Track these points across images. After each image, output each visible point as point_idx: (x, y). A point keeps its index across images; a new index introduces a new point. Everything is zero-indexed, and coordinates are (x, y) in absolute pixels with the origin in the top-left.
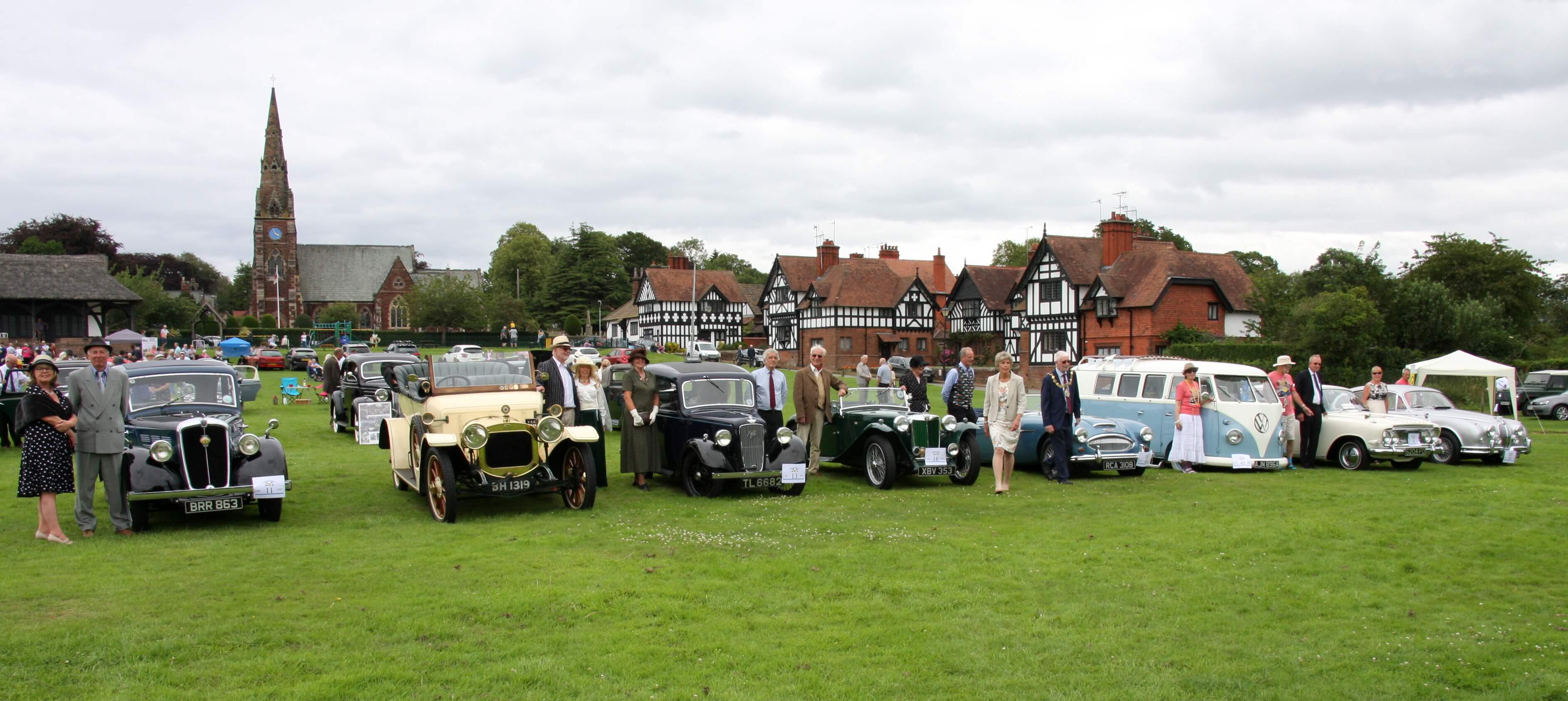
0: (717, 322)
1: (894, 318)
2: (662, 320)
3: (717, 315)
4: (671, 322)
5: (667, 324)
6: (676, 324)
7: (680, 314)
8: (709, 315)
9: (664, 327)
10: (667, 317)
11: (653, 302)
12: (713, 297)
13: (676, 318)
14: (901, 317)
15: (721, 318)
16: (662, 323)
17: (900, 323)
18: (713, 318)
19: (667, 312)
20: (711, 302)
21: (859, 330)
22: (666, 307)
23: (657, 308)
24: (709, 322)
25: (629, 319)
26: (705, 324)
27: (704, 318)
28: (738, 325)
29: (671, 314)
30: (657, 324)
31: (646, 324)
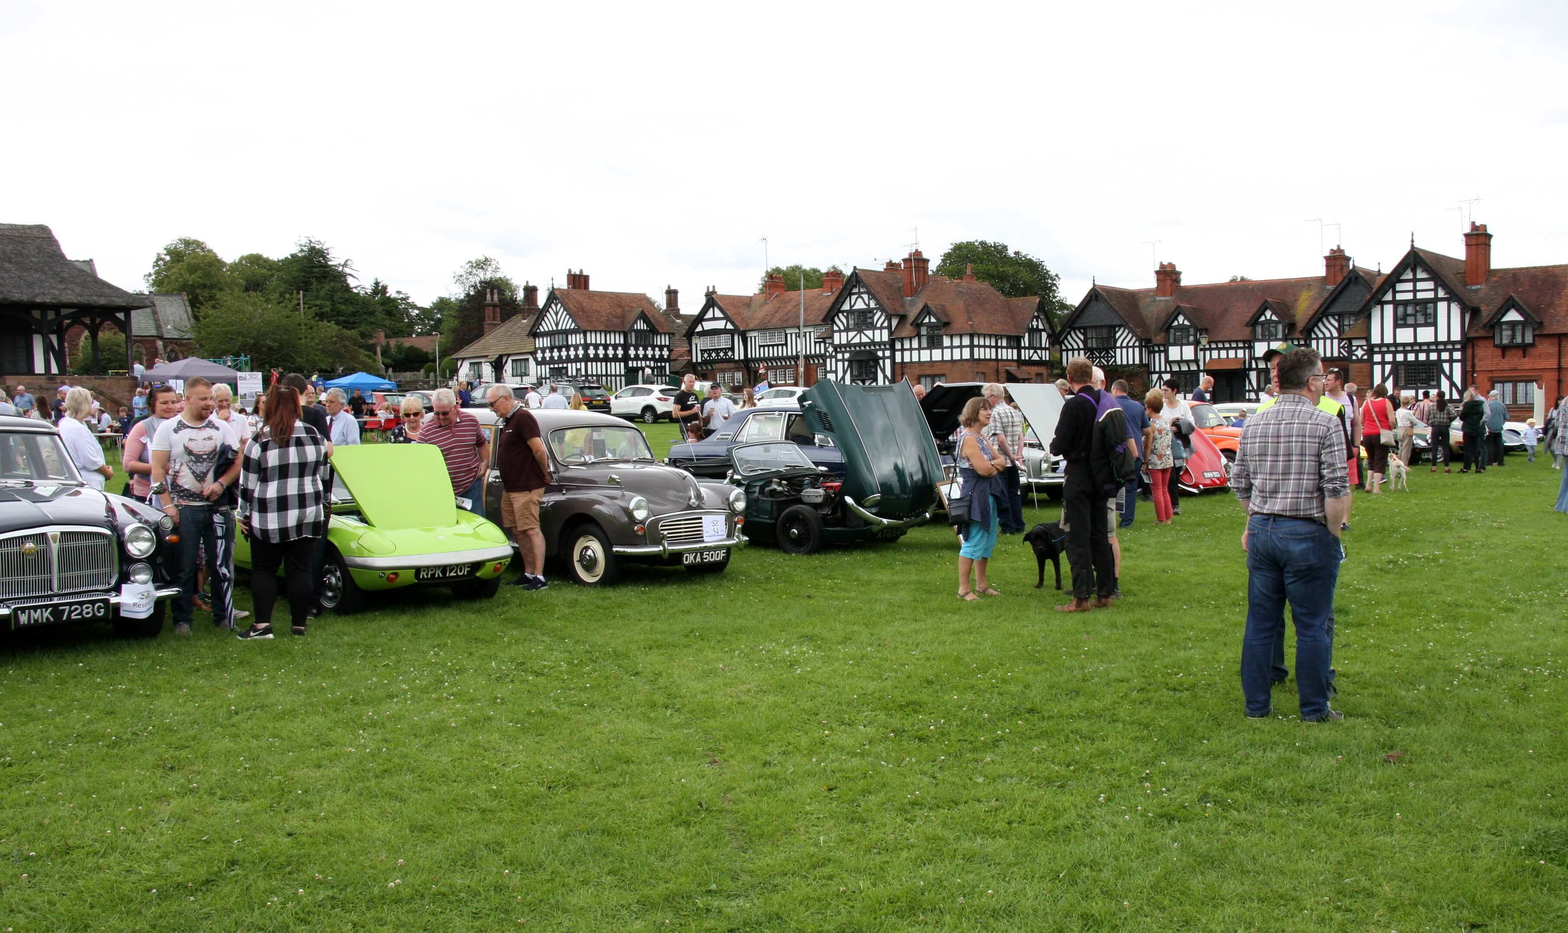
0: (645, 358)
1: (1019, 348)
2: (586, 355)
3: (645, 349)
4: (596, 359)
5: (592, 360)
6: (601, 360)
7: (606, 347)
8: (636, 349)
9: (589, 364)
10: (591, 352)
11: (567, 332)
12: (641, 325)
13: (601, 352)
14: (1025, 348)
15: (650, 352)
16: (586, 359)
17: (1025, 355)
18: (641, 352)
19: (591, 344)
20: (638, 332)
21: (991, 363)
22: (591, 338)
23: (573, 339)
24: (637, 357)
25: (509, 355)
26: (633, 360)
27: (632, 352)
28: (665, 361)
29: (596, 347)
30: (577, 359)
31: (552, 361)
